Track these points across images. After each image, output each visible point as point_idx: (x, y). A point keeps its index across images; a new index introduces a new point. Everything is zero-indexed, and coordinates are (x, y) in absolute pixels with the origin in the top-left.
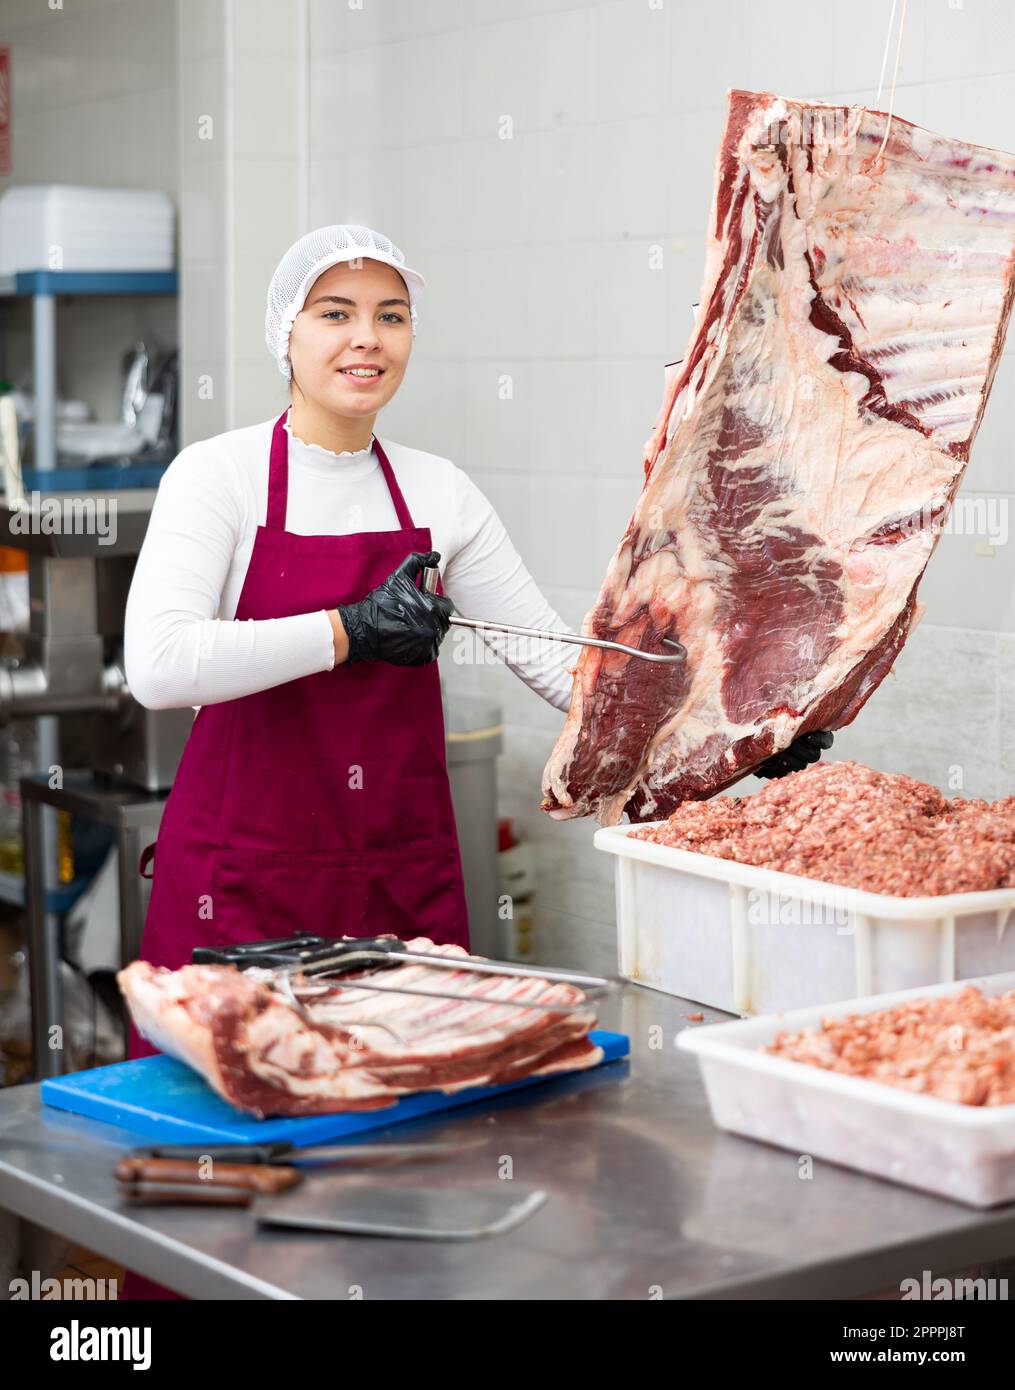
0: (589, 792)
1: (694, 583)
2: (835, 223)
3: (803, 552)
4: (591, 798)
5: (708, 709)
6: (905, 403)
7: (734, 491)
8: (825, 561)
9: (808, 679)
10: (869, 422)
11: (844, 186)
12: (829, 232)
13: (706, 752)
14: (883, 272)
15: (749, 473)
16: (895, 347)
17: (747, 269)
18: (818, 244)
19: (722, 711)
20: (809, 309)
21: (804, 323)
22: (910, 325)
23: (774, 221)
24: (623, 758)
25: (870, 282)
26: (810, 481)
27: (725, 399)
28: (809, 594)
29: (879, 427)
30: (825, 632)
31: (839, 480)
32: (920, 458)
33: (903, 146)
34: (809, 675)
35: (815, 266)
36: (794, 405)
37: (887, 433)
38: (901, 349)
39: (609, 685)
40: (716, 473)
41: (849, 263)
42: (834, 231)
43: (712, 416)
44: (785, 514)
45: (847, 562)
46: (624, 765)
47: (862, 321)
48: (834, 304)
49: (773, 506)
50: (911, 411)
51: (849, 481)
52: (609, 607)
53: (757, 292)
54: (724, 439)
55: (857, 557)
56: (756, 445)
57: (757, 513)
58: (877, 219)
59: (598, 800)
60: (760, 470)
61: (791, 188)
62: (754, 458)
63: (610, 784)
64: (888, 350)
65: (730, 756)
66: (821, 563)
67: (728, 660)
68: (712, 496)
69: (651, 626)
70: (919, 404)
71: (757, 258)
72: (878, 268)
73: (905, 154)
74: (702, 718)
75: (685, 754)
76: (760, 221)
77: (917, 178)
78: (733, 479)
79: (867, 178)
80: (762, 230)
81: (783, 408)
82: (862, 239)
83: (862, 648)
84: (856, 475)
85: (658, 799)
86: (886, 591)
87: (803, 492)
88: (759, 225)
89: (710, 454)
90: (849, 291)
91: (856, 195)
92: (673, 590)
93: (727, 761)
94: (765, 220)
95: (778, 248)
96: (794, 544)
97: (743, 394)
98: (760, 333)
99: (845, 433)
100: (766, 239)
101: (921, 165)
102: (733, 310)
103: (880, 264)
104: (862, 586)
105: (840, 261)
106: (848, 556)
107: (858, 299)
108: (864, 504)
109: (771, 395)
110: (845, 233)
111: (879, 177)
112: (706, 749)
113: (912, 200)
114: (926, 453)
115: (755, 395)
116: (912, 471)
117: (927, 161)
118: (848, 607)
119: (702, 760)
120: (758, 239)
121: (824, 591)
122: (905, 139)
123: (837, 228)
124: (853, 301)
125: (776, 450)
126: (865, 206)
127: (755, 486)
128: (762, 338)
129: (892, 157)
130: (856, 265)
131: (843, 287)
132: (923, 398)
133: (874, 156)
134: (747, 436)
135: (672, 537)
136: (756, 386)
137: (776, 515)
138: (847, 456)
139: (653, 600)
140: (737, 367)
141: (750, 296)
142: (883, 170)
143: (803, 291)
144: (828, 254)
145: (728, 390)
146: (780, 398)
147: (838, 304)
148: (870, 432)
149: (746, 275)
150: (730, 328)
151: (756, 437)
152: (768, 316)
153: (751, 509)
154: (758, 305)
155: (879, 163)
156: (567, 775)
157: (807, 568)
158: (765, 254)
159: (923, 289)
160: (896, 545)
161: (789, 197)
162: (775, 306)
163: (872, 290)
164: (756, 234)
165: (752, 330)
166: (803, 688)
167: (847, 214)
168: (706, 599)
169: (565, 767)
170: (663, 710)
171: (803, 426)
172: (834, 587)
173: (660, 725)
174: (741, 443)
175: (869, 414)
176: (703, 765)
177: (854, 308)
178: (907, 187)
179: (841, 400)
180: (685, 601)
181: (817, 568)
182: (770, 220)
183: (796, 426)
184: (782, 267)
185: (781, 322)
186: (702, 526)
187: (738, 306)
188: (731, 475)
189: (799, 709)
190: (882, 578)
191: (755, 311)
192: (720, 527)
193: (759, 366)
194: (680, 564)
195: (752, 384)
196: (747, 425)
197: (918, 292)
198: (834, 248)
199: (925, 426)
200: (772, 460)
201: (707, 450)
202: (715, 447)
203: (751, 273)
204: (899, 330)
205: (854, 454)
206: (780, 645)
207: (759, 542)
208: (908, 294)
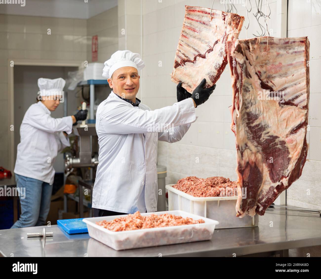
0: (247, 209)
1: (255, 154)
2: (261, 64)
3: (275, 141)
4: (247, 210)
5: (268, 182)
6: (290, 100)
7: (255, 131)
8: (281, 141)
9: (286, 169)
10: (282, 107)
11: (261, 56)
12: (261, 67)
13: (270, 192)
14: (276, 72)
15: (257, 126)
16: (284, 89)
17: (241, 80)
18: (258, 70)
19: (271, 181)
20: (260, 85)
21: (260, 89)
22: (286, 82)
23: (245, 68)
24: (252, 199)
25: (274, 75)
26: (272, 124)
27: (246, 111)
28: (280, 150)
29: (285, 107)
30: (287, 157)
31: (279, 122)
32: (296, 112)
33: (272, 43)
34: (286, 168)
35: (259, 75)
36: (263, 108)
37: (287, 108)
38: (285, 88)
39: (246, 184)
40: (250, 128)
41: (268, 72)
42: (262, 66)
43: (244, 115)
44: (268, 133)
45: (286, 140)
46: (253, 201)
47: (274, 85)
48: (266, 82)
49: (265, 132)
50: (292, 102)
51: (281, 122)
52: (240, 165)
53: (246, 85)
54: (249, 120)
55: (288, 138)
56: (256, 119)
57: (262, 134)
58: (271, 61)
59: (249, 210)
60: (259, 125)
61: (247, 59)
62: (257, 122)
63: (251, 206)
64: (282, 89)
65: (275, 191)
66: (280, 142)
67: (269, 169)
68: (250, 133)
69: (251, 167)
70: (293, 100)
71: (243, 77)
72: (275, 72)
73: (273, 44)
74: (267, 184)
75: (266, 193)
76: (241, 69)
77: (278, 49)
78: (254, 128)
79: (266, 52)
80: (242, 70)
81: (261, 109)
82: (269, 66)
83: (296, 158)
84: (283, 120)
85: (262, 206)
86: (297, 144)
87: (271, 127)
88: (241, 70)
89: (247, 123)
90: (269, 79)
91: (264, 57)
92: (252, 157)
93: (275, 192)
94: (242, 68)
95: (248, 73)
96: (272, 139)
97: (250, 108)
98: (250, 94)
99: (277, 111)
100: (244, 72)
101: (278, 46)
102: (241, 90)
103: (275, 71)
104: (291, 144)
105: (265, 72)
106: (286, 138)
107: (272, 80)
108: (286, 126)
109: (257, 107)
110: (265, 66)
111: (269, 51)
112: (270, 191)
113: (278, 54)
114: (297, 110)
115: (253, 108)
116: (296, 115)
117: (279, 44)
118: (290, 150)
119: (270, 194)
120: (242, 73)
121: (283, 148)
122: (272, 41)
123: (262, 65)
124: (271, 81)
125: (262, 119)
126: (267, 59)
127: (259, 128)
128: (251, 94)
129: (270, 46)
130: (269, 72)
131: (268, 78)
132: (293, 98)
133: (266, 47)
134: (254, 118)
135: (246, 145)
136: (253, 106)
137: (266, 134)
138: (279, 116)
139: (249, 160)
140: (246, 103)
141: (244, 86)
142: (269, 49)
143: (258, 81)
144: (262, 72)
145: (246, 108)
146: (259, 107)
147: (268, 82)
148: (283, 109)
149: (242, 81)
150: (242, 94)
151: (256, 117)
152: (251, 89)
153: (260, 134)
154: (247, 87)
155: (268, 48)
156: (241, 207)
157: (277, 144)
158: (245, 76)
159: (287, 74)
160: (297, 133)
161: (247, 62)
162: (252, 87)
163: (275, 77)
164: (241, 72)
165: (248, 94)
166: (286, 171)
167: (264, 62)
168: (259, 156)
169: (241, 205)
170: (258, 185)
171: (267, 112)
172: (285, 146)
173: (258, 189)
174: (253, 120)
175: (282, 105)
176: (270, 195)
177: (271, 82)
178: (276, 52)
179: (274, 104)
180: (256, 158)
181: (280, 143)
182: (244, 68)
183: (265, 112)
184: (251, 77)
185: (254, 90)
186: (251, 140)
187: (242, 89)
188: (253, 127)
189: (286, 176)
190: (296, 141)
191: (247, 89)
192: (255, 139)
193: (252, 101)
194: (251, 150)
195: (251, 106)
196: (253, 115)
197: (286, 75)
198: (263, 70)
199: (296, 104)
200: (261, 122)
201: (246, 123)
202: (247, 121)
203: (243, 81)
204: (283, 84)
205: (281, 115)
206: (278, 162)
207: (265, 141)
208: (283, 76)
